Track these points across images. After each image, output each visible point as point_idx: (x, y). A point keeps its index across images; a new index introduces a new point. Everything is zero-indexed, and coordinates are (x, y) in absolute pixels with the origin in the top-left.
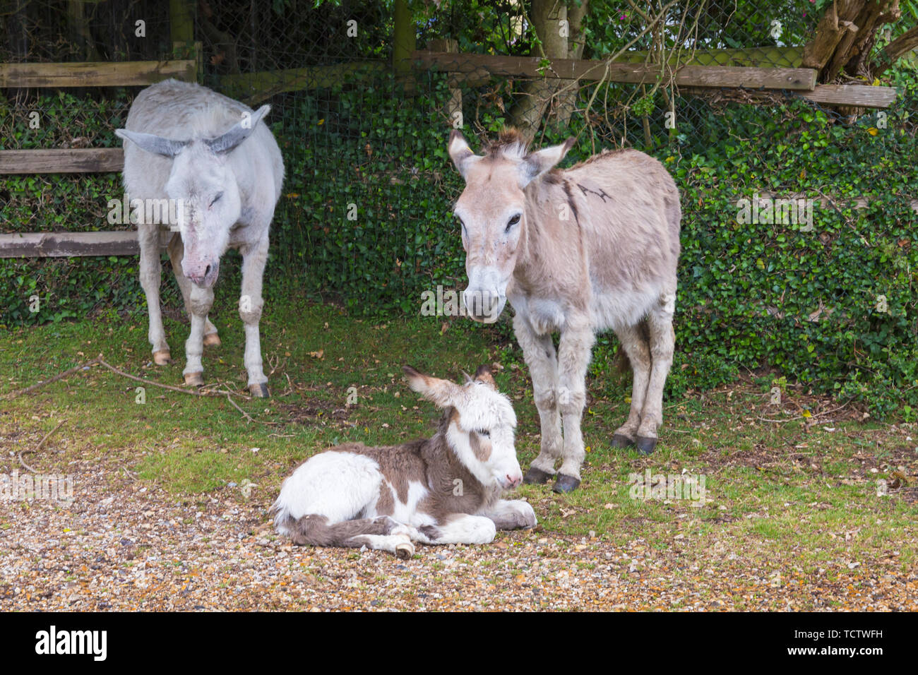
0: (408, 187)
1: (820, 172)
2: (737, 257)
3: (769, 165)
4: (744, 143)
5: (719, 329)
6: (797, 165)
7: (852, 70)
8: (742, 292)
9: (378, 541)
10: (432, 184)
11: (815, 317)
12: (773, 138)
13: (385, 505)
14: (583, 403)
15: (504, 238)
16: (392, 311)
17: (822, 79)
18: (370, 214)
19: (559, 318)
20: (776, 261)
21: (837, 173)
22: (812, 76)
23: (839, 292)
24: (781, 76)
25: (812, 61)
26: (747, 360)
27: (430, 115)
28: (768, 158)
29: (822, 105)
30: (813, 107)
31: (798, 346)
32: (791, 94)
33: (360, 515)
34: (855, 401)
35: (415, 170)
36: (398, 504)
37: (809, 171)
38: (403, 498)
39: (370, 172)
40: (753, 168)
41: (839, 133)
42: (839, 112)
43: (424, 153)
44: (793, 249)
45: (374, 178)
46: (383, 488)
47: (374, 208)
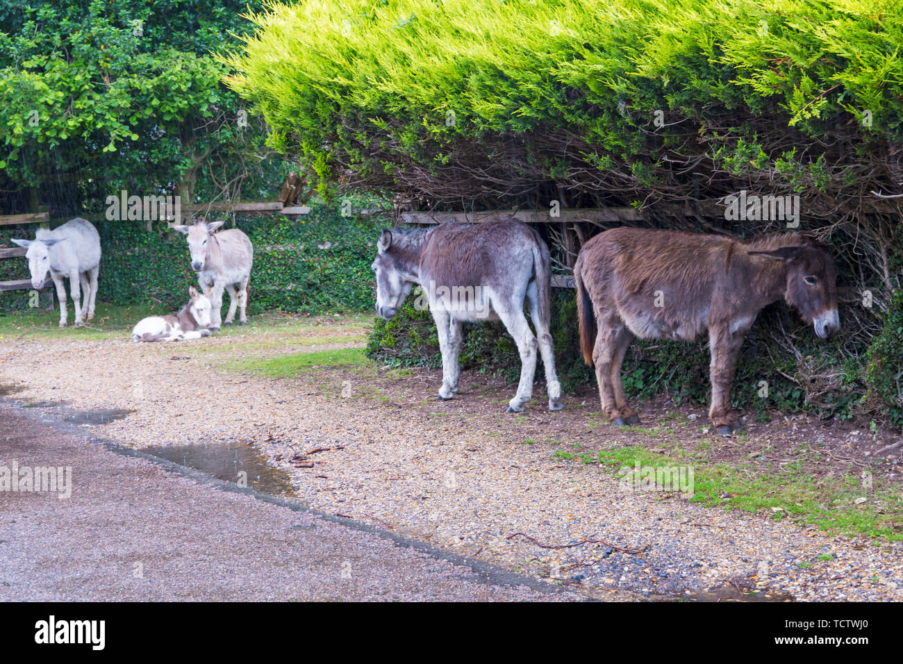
0: (134, 255)
1: (287, 237)
2: (260, 270)
3: (269, 237)
4: (260, 230)
5: (257, 296)
6: (279, 236)
7: (295, 203)
8: (263, 282)
9: (167, 339)
10: (144, 253)
11: (289, 288)
12: (269, 227)
13: (168, 329)
14: (221, 305)
15: (202, 246)
16: (131, 303)
17: (285, 206)
18: (120, 266)
19: (214, 277)
20: (274, 269)
21: (293, 237)
22: (281, 205)
23: (297, 278)
24: (271, 205)
25: (281, 199)
26: (267, 306)
27: (141, 228)
28: (269, 234)
29: (286, 215)
30: (283, 215)
31: (284, 299)
32: (275, 211)
33: (161, 333)
34: (305, 311)
35: (137, 249)
36: (172, 328)
37: (283, 237)
38: (173, 326)
39: (118, 251)
40: (264, 238)
41: (292, 224)
42: (292, 217)
43: (140, 242)
44: (280, 265)
45: (120, 253)
46: (167, 325)
47: (121, 264)
